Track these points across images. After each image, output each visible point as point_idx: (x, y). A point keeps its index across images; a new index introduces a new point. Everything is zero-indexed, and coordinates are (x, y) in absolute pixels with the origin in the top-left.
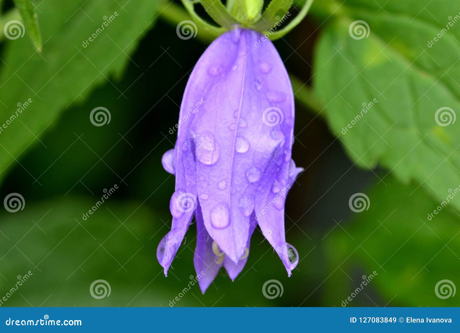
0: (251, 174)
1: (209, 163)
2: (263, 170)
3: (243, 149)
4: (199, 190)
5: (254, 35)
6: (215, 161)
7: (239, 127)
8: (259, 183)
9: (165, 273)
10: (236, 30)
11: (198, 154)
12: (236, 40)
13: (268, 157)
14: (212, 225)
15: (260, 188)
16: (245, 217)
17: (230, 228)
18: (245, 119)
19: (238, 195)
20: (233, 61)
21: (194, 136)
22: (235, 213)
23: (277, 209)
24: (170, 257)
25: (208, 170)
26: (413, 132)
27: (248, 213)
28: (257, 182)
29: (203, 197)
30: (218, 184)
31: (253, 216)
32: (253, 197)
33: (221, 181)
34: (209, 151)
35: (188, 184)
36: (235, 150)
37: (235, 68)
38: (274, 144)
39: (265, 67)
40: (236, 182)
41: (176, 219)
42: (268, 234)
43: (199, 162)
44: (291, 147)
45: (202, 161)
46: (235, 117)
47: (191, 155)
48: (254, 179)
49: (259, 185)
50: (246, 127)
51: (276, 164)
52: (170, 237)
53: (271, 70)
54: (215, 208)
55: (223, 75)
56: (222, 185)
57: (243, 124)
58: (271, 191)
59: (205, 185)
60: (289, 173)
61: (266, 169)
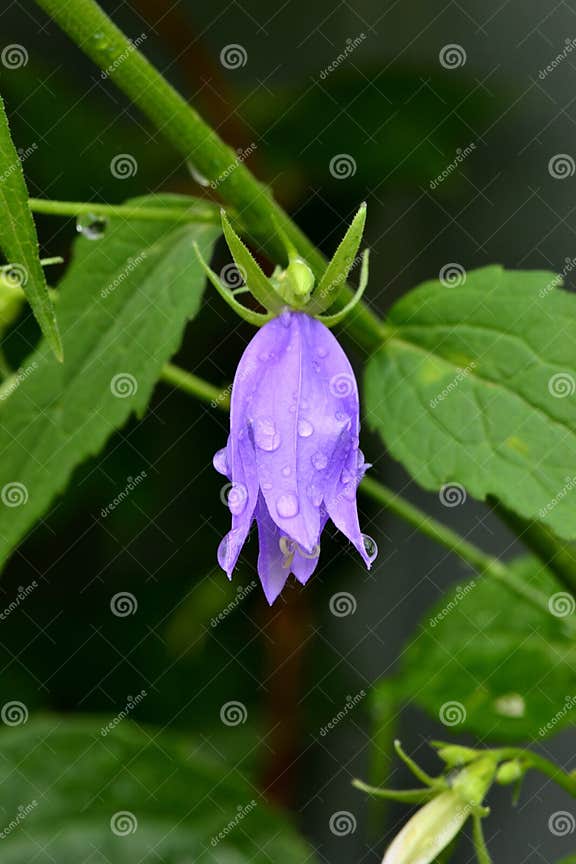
0: (317, 460)
1: (270, 449)
2: (330, 455)
3: (306, 433)
4: (261, 480)
5: (306, 319)
6: (275, 446)
7: (300, 409)
8: (327, 471)
9: (229, 576)
10: (285, 313)
11: (257, 439)
12: (286, 324)
13: (335, 440)
14: (279, 515)
15: (328, 477)
16: (316, 508)
17: (300, 515)
18: (306, 400)
19: (306, 484)
20: (286, 342)
21: (252, 420)
22: (304, 501)
23: (348, 500)
24: (233, 557)
25: (270, 457)
26: (486, 445)
27: (318, 503)
28: (323, 469)
29: (266, 486)
30: (282, 470)
31: (323, 506)
32: (321, 486)
33: (285, 467)
34: (270, 436)
35: (247, 475)
36: (298, 434)
37: (289, 348)
38: (340, 425)
39: (321, 351)
40: (301, 470)
41: (236, 517)
42: (341, 525)
43: (259, 448)
44: (358, 435)
45: (262, 447)
46: (296, 399)
47: (249, 442)
48: (321, 465)
49: (327, 473)
50: (308, 409)
51: (344, 450)
52: (230, 537)
53: (328, 355)
54: (279, 497)
55: (277, 359)
56: (287, 472)
57: (304, 406)
58: (341, 480)
59: (267, 473)
60: (358, 464)
61: (333, 454)
